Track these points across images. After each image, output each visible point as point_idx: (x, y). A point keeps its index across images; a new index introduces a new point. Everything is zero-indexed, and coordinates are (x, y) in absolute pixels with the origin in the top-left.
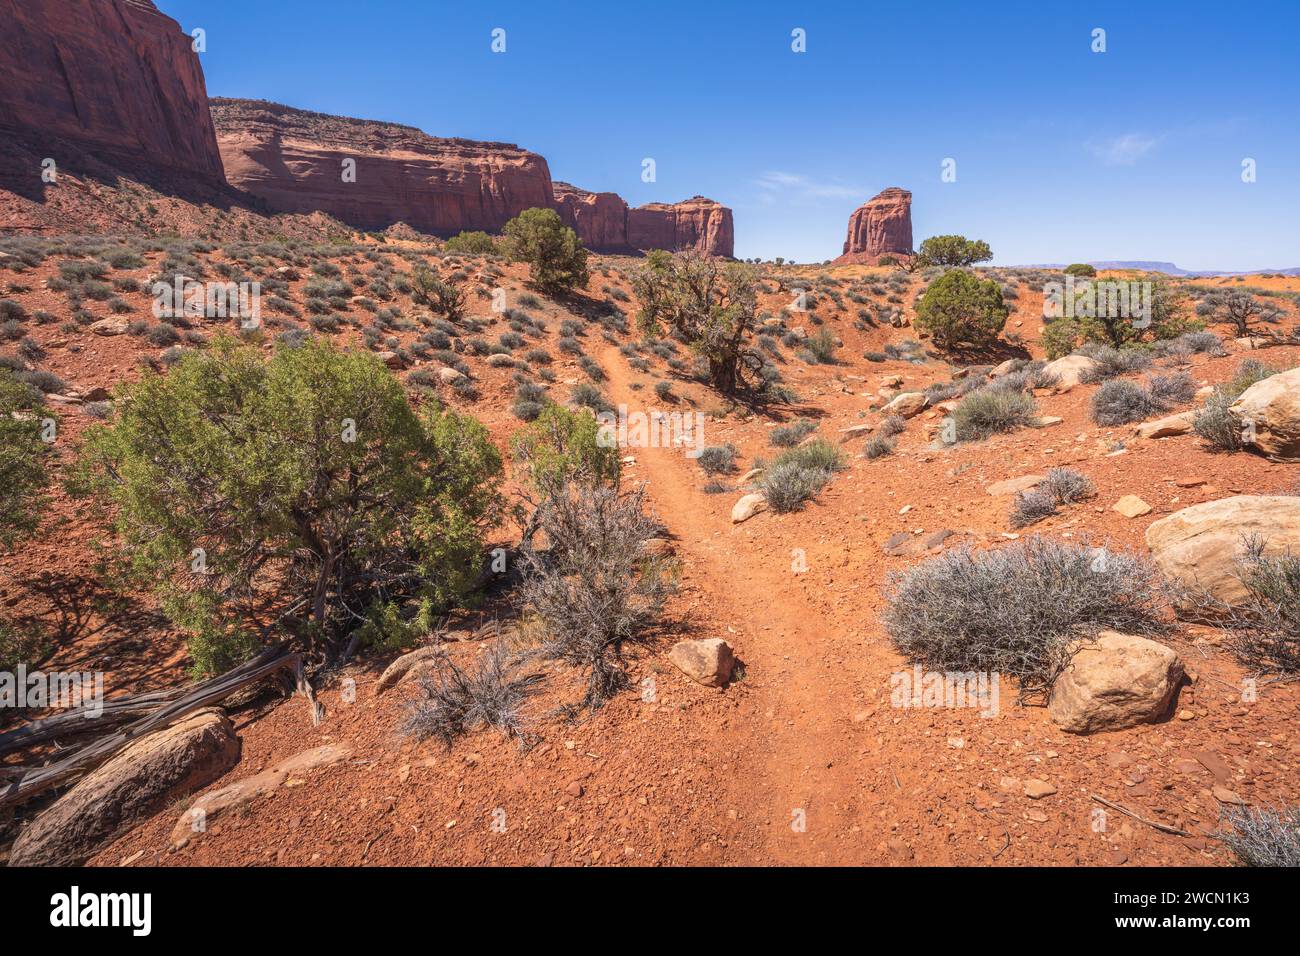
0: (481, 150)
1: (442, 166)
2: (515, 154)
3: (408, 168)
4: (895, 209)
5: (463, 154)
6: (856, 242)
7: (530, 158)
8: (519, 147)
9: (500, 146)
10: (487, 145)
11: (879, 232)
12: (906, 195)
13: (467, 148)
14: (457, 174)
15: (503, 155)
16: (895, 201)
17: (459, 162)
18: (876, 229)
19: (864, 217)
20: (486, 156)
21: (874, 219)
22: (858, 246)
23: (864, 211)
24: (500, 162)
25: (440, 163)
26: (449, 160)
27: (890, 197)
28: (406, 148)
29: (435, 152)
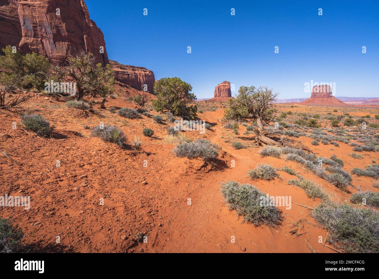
0: (137, 69)
1: (128, 73)
2: (146, 70)
3: (119, 73)
4: (227, 86)
5: (133, 70)
6: (218, 94)
7: (150, 72)
8: (146, 68)
9: (141, 68)
10: (138, 68)
11: (224, 91)
12: (229, 83)
13: (133, 68)
14: (132, 75)
15: (143, 71)
16: (226, 84)
17: (132, 72)
18: (223, 91)
19: (220, 88)
20: (138, 70)
21: (222, 89)
22: (219, 95)
23: (220, 86)
24: (143, 72)
25: (127, 72)
26: (130, 71)
27: (225, 83)
28: (118, 67)
29: (125, 69)
